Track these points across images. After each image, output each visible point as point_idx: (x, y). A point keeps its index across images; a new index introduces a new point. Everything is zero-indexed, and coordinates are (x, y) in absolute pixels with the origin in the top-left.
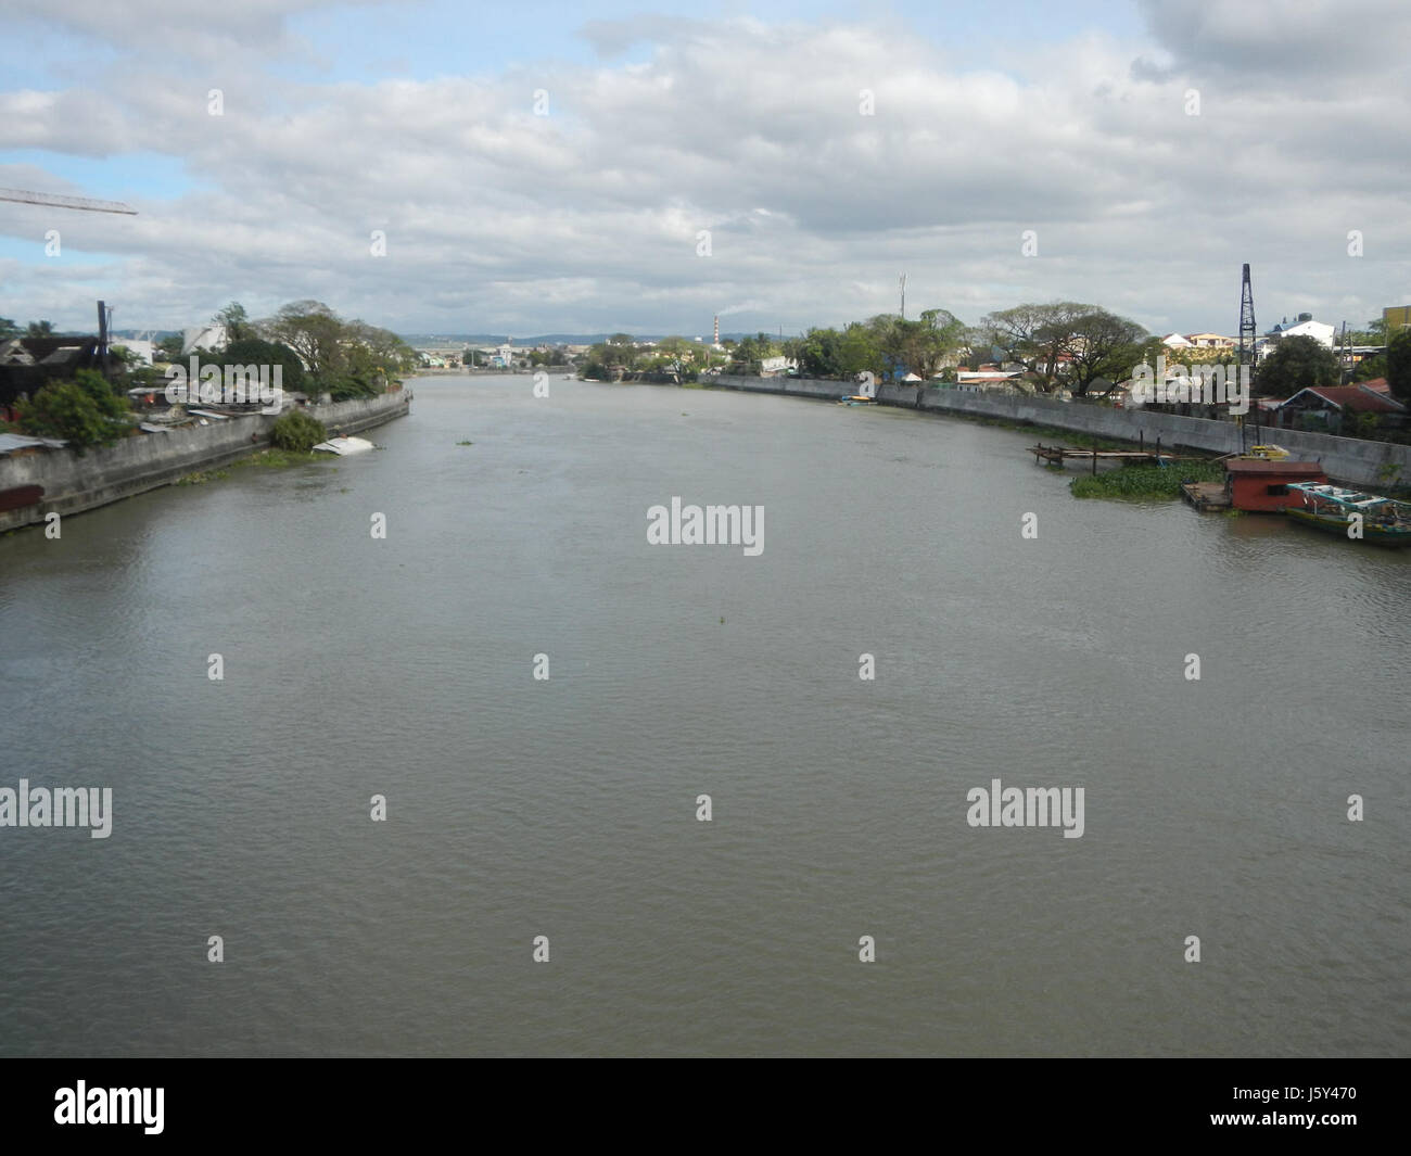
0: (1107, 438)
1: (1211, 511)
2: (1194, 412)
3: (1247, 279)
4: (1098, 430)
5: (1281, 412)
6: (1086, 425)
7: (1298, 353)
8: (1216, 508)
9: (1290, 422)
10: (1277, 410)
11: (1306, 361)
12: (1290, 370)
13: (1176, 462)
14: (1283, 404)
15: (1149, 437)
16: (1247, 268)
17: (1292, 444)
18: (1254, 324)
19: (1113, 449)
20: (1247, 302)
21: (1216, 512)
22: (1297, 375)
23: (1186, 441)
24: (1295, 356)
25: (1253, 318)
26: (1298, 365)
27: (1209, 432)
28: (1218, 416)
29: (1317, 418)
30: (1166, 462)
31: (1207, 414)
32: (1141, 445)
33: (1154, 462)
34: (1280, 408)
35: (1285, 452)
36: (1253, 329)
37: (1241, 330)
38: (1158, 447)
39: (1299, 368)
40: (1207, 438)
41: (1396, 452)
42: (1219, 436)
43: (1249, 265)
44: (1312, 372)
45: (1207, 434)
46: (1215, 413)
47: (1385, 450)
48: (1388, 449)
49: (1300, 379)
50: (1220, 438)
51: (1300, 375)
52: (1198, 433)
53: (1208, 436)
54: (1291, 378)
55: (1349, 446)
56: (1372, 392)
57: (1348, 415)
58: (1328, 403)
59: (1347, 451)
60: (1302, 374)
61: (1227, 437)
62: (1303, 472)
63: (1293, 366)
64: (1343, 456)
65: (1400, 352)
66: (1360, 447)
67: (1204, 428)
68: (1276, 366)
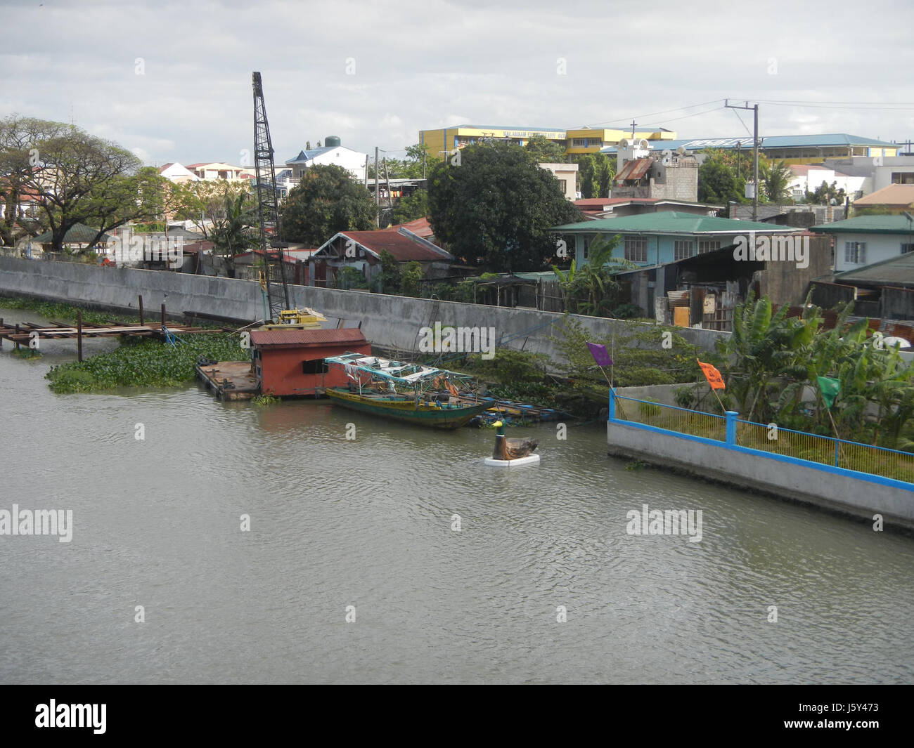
0: (96, 308)
1: (237, 400)
2: (205, 268)
3: (258, 92)
4: (82, 297)
5: (312, 265)
6: (66, 291)
7: (328, 189)
8: (242, 396)
9: (323, 277)
10: (307, 262)
11: (337, 198)
12: (319, 211)
13: (187, 337)
14: (313, 253)
15: (150, 305)
16: (257, 78)
17: (327, 306)
18: (271, 151)
19: (105, 323)
20: (260, 122)
21: (242, 400)
22: (328, 217)
23: (198, 308)
24: (323, 193)
25: (270, 143)
26: (329, 204)
27: (227, 295)
28: (237, 271)
29: (354, 270)
30: (175, 337)
31: (222, 270)
32: (141, 316)
33: (159, 338)
34: (310, 259)
35: (319, 316)
36: (271, 157)
37: (257, 158)
38: (163, 317)
39: (329, 208)
40: (225, 303)
41: (444, 310)
42: (240, 300)
43: (259, 73)
44: (344, 212)
45: (225, 297)
46: (233, 268)
47: (432, 308)
48: (436, 307)
49: (330, 221)
50: (240, 302)
51: (331, 217)
52: (212, 295)
53: (226, 299)
54: (321, 220)
55: (393, 304)
56: (414, 236)
57: (389, 267)
58: (366, 252)
59: (391, 311)
60: (333, 215)
61: (249, 300)
62: (342, 342)
63: (322, 205)
64: (386, 318)
65: (441, 185)
66: (405, 305)
67: (220, 290)
68: (303, 205)
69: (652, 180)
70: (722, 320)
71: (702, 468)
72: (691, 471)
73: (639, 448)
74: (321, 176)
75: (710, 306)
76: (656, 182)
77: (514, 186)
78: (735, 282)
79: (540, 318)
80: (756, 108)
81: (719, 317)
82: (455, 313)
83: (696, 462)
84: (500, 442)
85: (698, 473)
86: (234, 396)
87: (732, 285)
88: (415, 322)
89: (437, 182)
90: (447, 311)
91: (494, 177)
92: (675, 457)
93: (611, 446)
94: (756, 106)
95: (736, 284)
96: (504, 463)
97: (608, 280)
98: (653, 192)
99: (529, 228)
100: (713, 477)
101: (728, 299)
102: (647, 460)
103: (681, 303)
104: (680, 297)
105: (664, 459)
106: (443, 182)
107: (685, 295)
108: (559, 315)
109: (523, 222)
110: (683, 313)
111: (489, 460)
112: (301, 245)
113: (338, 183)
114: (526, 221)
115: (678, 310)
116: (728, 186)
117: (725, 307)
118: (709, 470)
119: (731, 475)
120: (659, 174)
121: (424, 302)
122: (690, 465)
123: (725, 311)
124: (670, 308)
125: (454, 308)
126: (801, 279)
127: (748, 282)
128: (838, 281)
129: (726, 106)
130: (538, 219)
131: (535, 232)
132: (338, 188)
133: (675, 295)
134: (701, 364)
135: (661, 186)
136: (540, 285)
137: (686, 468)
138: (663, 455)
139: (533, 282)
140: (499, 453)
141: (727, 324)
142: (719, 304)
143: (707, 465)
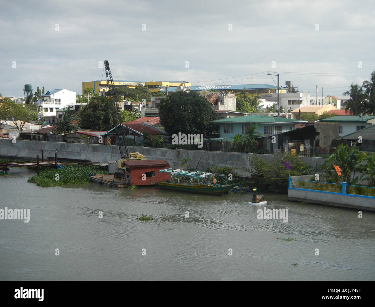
1: (121, 188)
5: (108, 137)
7: (101, 107)
8: (122, 186)
10: (106, 136)
12: (98, 115)
14: (106, 133)
16: (107, 63)
22: (102, 118)
26: (102, 113)
27: (70, 149)
28: (68, 140)
33: (54, 167)
38: (56, 159)
39: (103, 114)
40: (68, 153)
41: (183, 153)
42: (76, 151)
43: (108, 61)
44: (109, 116)
45: (69, 151)
46: (66, 139)
47: (177, 152)
48: (179, 152)
49: (103, 120)
50: (77, 152)
51: (103, 118)
52: (62, 150)
53: (69, 152)
54: (99, 119)
55: (157, 152)
56: (149, 125)
57: (147, 137)
58: (132, 131)
59: (156, 154)
60: (104, 117)
61: (81, 151)
62: (160, 164)
63: (100, 113)
64: (153, 157)
65: (166, 105)
66: (163, 152)
67: (66, 148)
68: (92, 113)
69: (219, 103)
70: (306, 154)
71: (332, 203)
72: (327, 204)
73: (302, 197)
74: (98, 101)
75: (302, 149)
76: (221, 104)
77: (198, 105)
78: (308, 140)
79: (229, 155)
80: (278, 75)
81: (305, 153)
82: (188, 154)
83: (329, 201)
84: (255, 196)
85: (330, 204)
86: (119, 186)
87: (307, 141)
88: (168, 158)
89: (164, 104)
90: (184, 153)
91: (189, 102)
92: (319, 200)
93: (289, 197)
94: (278, 74)
95: (309, 141)
96: (257, 204)
97: (254, 140)
98: (219, 108)
99: (203, 122)
100: (337, 206)
101: (308, 146)
102: (306, 201)
103: (293, 148)
104: (292, 145)
105: (314, 201)
106: (167, 104)
107: (294, 144)
108: (238, 153)
109: (200, 119)
110: (294, 151)
111: (251, 203)
112: (91, 130)
113: (105, 104)
114: (202, 119)
115: (292, 150)
116: (242, 105)
117: (307, 149)
118: (335, 203)
119: (345, 204)
120: (221, 101)
121: (172, 150)
122: (326, 202)
123: (307, 150)
124: (289, 149)
125: (187, 152)
126: (330, 139)
127: (314, 140)
128: (342, 139)
129: (268, 74)
130: (206, 118)
131: (205, 123)
132: (105, 106)
133: (291, 144)
134: (335, 166)
135: (223, 105)
136: (221, 143)
137: (324, 203)
138: (314, 199)
139: (218, 142)
140: (254, 200)
141: (307, 155)
142: (305, 148)
143: (334, 202)
